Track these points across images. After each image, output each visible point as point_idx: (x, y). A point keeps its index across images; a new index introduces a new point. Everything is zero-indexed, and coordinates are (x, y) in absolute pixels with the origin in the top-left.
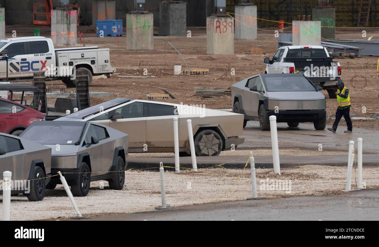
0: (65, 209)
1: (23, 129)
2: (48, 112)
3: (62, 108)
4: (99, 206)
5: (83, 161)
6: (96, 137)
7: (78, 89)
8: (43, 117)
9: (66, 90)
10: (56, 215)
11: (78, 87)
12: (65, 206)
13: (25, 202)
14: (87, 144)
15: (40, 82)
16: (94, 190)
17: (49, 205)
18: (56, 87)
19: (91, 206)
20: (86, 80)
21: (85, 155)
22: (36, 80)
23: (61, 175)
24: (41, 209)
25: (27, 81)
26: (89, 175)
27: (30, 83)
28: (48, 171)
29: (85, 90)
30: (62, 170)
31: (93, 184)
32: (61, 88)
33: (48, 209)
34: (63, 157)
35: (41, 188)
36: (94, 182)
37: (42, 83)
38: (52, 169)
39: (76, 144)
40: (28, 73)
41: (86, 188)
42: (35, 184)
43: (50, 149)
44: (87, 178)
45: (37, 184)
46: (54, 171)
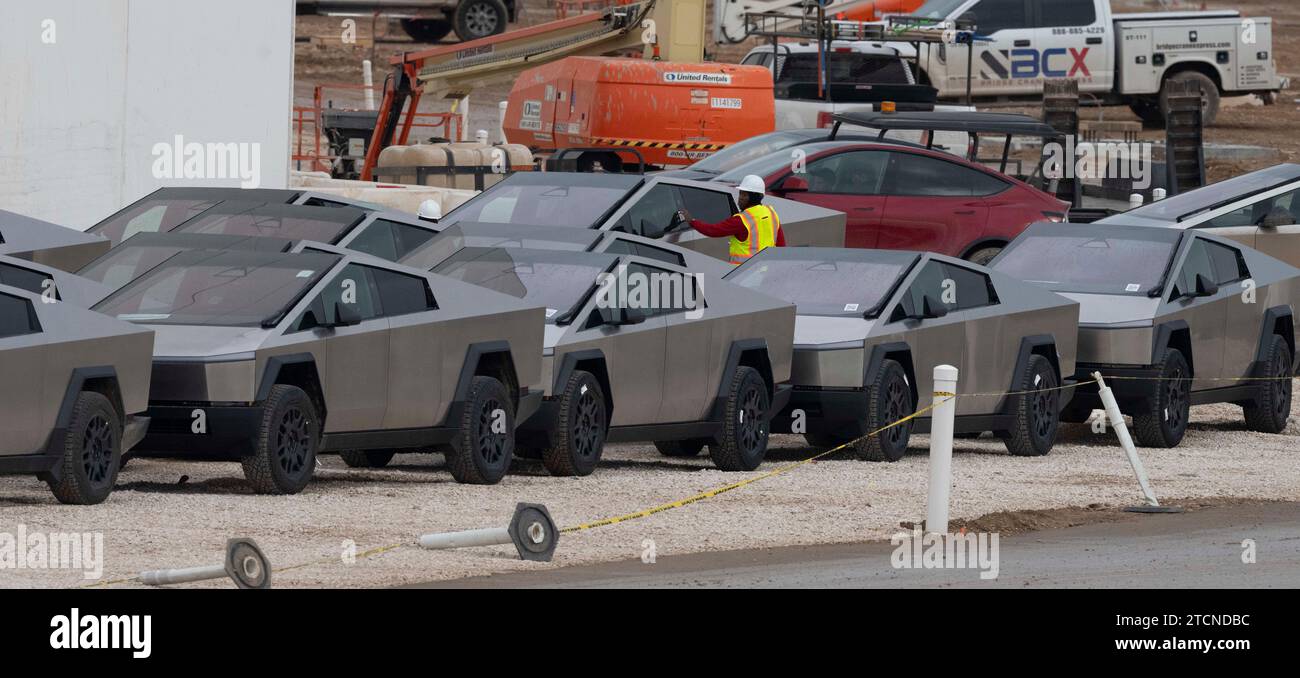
0: (1111, 481)
1: (1001, 244)
2: (1083, 198)
3: (1123, 189)
4: (1213, 478)
5: (1170, 345)
6: (1209, 276)
7: (1173, 135)
8: (1062, 212)
9: (1140, 136)
10: (1084, 497)
11: (1172, 128)
12: (1112, 472)
13: (997, 458)
14: (1184, 295)
15: (1061, 109)
16: (1200, 429)
17: (1067, 469)
18: (1112, 125)
19: (1189, 476)
20: (1195, 108)
21: (1175, 328)
22: (1050, 102)
23: (1102, 383)
24: (1042, 479)
25: (1028, 106)
26: (1186, 386)
27: (1036, 112)
28: (1067, 368)
29: (1190, 139)
30: (1106, 370)
31: (1198, 413)
32: (1126, 129)
33: (1064, 481)
34: (1111, 331)
35: (1046, 418)
36: (1203, 407)
37: (1067, 113)
38: (1078, 365)
39: (1151, 295)
40: (1032, 82)
41: (1176, 423)
42: (1028, 409)
43: (1076, 307)
44: (1179, 393)
45: (1035, 406)
46: (1084, 369)
